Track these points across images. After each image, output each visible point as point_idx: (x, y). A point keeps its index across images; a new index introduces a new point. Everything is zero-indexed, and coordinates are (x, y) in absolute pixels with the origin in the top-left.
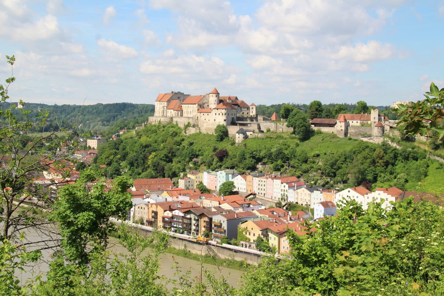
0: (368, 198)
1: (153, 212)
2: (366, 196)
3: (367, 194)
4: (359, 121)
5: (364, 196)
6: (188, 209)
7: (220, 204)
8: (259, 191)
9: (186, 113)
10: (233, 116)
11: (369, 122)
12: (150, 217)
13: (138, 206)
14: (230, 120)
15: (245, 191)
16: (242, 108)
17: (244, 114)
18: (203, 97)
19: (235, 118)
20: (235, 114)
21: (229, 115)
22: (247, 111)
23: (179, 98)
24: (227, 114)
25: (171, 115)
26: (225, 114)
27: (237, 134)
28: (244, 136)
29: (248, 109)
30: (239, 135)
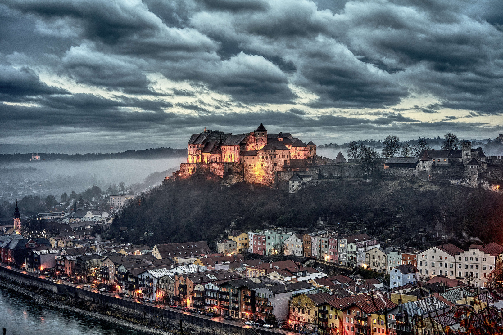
0: (460, 258)
1: (180, 286)
2: (457, 256)
3: (458, 253)
4: (447, 159)
5: (454, 256)
6: (225, 281)
7: (267, 273)
8: (319, 255)
9: (226, 157)
10: (286, 159)
11: (460, 160)
12: (178, 293)
13: (162, 279)
14: (282, 164)
15: (302, 255)
16: (298, 148)
17: (301, 155)
18: (246, 136)
19: (288, 161)
20: (287, 156)
21: (279, 158)
22: (303, 152)
23: (217, 139)
24: (277, 156)
25: (207, 160)
26: (275, 157)
27: (291, 182)
28: (300, 184)
29: (304, 149)
30: (293, 182)
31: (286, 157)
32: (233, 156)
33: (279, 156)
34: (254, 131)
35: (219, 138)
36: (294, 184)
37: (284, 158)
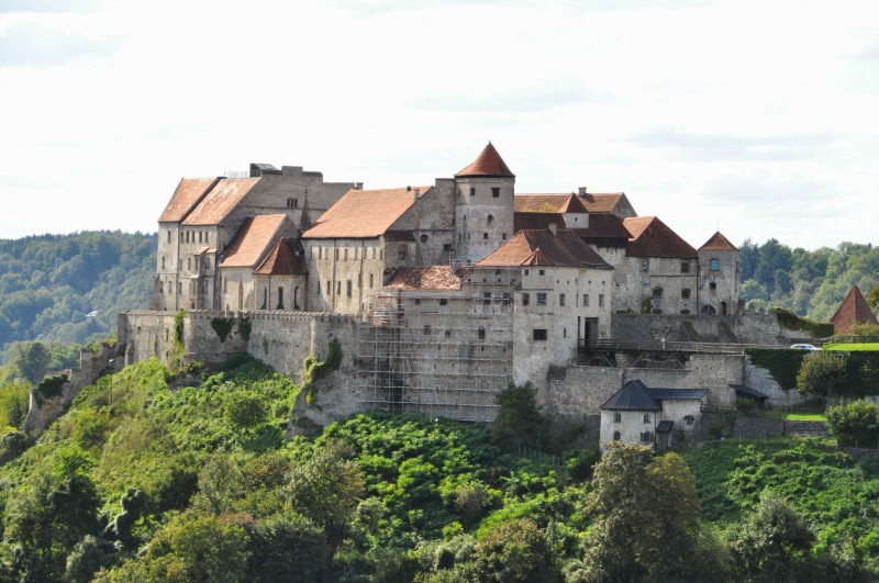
10: (593, 309)
14: (572, 332)
16: (654, 263)
17: (667, 293)
18: (418, 199)
19: (605, 321)
20: (601, 296)
21: (562, 304)
22: (679, 281)
23: (292, 204)
24: (552, 297)
25: (241, 301)
26: (542, 299)
27: (606, 419)
28: (651, 427)
29: (685, 269)
30: (618, 420)
31: (594, 300)
32: (355, 287)
33: (562, 296)
34: (457, 177)
35: (301, 204)
36: (620, 427)
37: (586, 303)
